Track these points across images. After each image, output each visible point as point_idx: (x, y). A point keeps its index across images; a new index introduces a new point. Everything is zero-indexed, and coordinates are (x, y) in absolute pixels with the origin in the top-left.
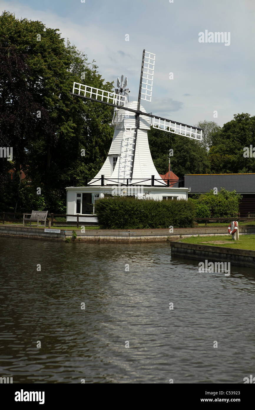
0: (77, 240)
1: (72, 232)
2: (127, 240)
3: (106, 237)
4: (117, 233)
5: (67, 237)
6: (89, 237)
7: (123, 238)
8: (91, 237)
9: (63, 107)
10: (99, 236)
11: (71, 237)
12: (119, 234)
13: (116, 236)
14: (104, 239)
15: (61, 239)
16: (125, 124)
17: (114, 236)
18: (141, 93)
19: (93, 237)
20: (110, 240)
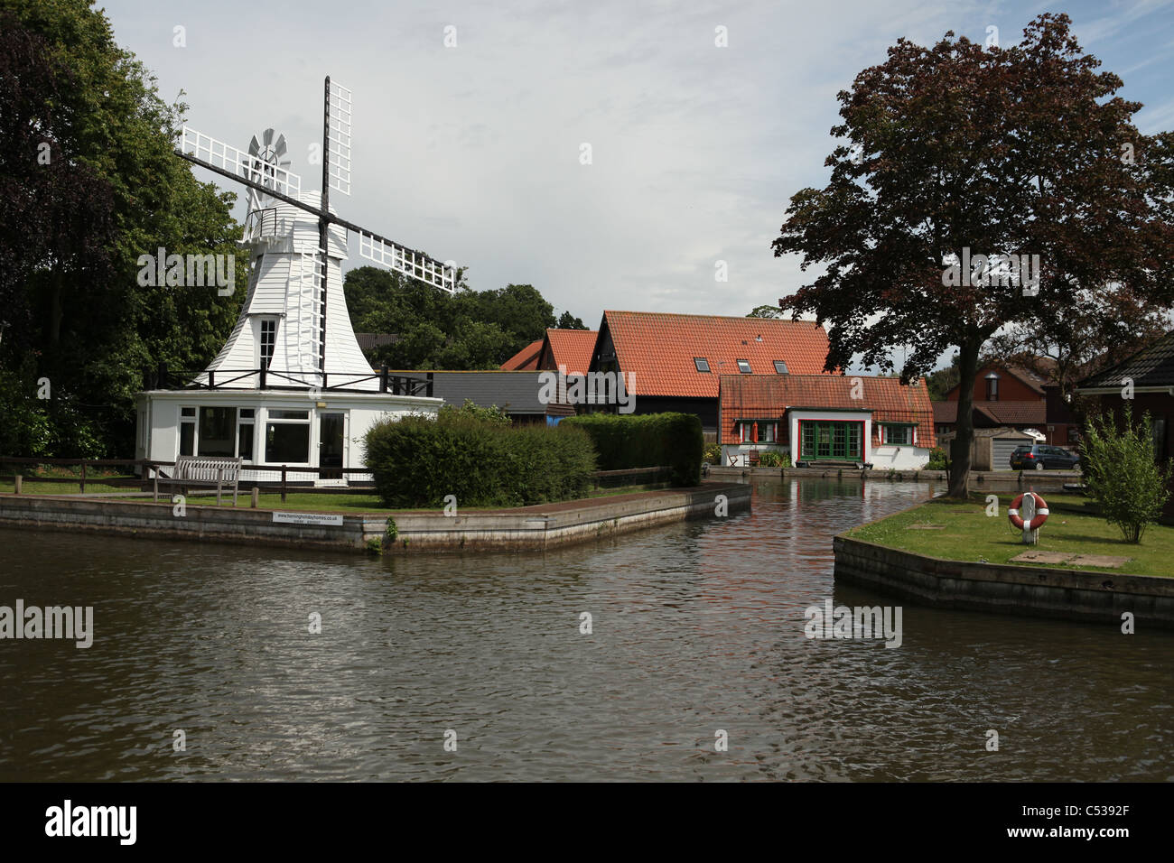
0: (398, 546)
1: (385, 521)
2: (539, 540)
3: (481, 534)
4: (512, 522)
5: (368, 537)
6: (432, 536)
7: (529, 534)
8: (438, 536)
9: (122, 190)
10: (464, 531)
11: (381, 536)
12: (519, 525)
13: (510, 531)
14: (475, 541)
15: (345, 542)
16: (294, 241)
17: (505, 531)
18: (330, 173)
19: (445, 534)
20: (493, 543)
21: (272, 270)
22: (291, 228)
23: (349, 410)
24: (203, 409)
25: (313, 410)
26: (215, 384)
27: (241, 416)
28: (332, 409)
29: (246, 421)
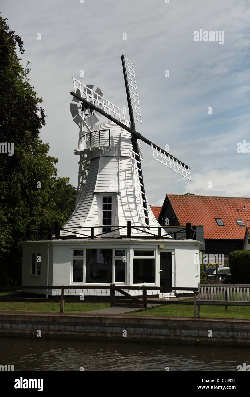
16: (121, 149)
18: (133, 110)
21: (107, 167)
22: (118, 141)
23: (174, 250)
24: (87, 251)
25: (157, 250)
26: (94, 235)
27: (116, 255)
28: (166, 249)
29: (118, 258)
